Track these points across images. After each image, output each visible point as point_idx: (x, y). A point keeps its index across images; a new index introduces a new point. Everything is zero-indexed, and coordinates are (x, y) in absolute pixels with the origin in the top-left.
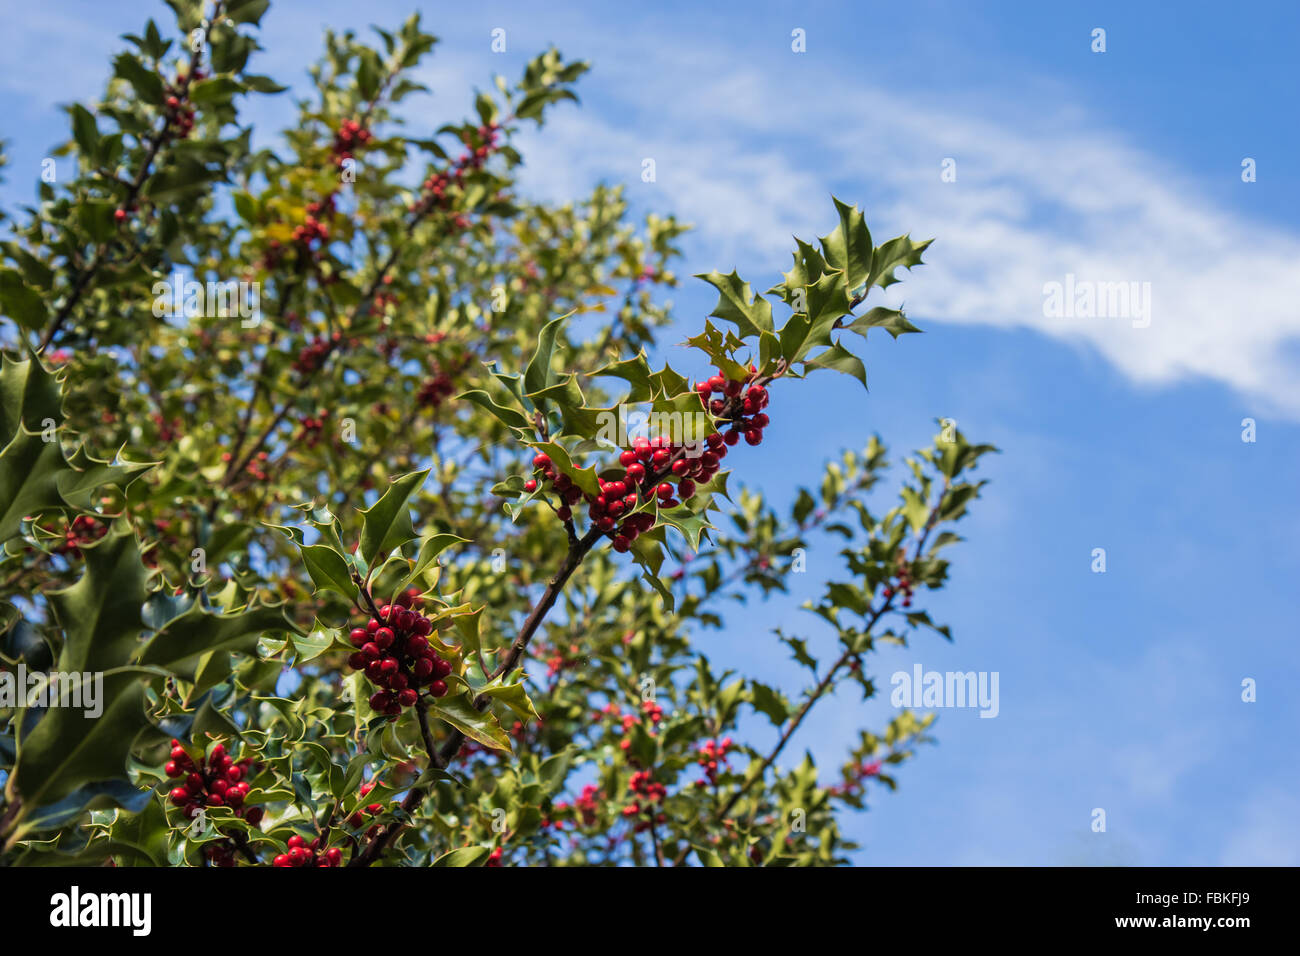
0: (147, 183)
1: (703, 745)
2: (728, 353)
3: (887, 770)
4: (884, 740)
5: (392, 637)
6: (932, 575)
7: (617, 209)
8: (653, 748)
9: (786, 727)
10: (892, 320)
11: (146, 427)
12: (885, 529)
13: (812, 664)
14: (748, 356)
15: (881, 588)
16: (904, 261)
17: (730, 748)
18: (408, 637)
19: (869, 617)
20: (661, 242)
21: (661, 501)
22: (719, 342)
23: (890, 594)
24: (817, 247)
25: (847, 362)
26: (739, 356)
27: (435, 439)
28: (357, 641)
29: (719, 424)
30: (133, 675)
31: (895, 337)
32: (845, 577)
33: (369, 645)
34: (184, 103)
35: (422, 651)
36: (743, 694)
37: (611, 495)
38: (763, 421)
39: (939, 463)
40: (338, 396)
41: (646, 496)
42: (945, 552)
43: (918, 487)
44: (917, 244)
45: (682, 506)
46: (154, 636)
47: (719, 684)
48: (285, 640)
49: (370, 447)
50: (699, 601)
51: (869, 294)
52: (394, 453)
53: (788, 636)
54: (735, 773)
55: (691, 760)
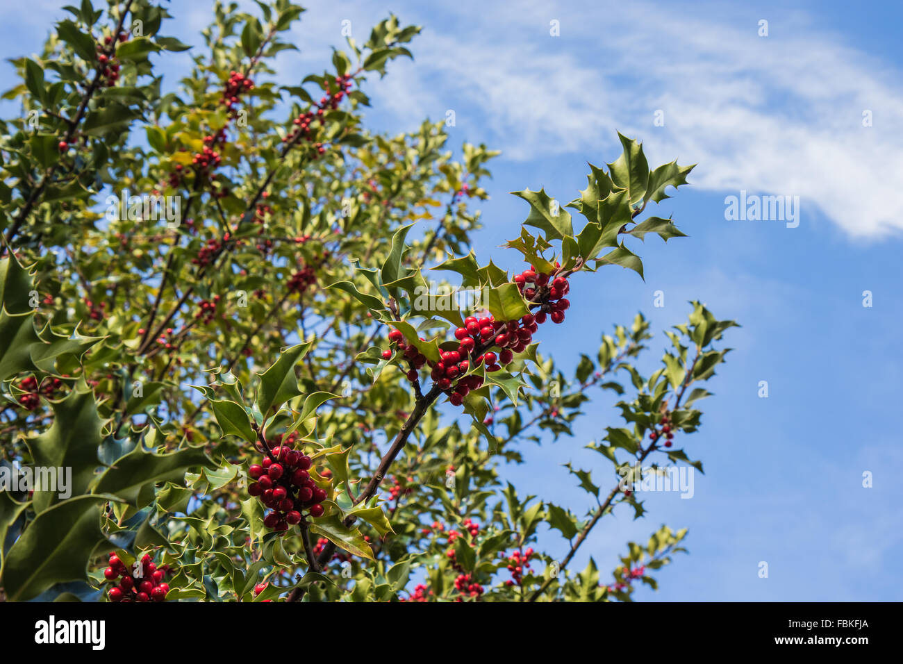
0: (83, 121)
1: (510, 553)
2: (538, 252)
3: (649, 573)
4: (647, 550)
5: (281, 471)
6: (687, 422)
7: (440, 139)
8: (473, 556)
9: (575, 540)
10: (663, 227)
11: (78, 308)
12: (650, 388)
13: (596, 491)
14: (554, 255)
15: (648, 432)
16: (673, 181)
17: (532, 556)
18: (294, 471)
19: (639, 455)
20: (474, 165)
21: (487, 366)
22: (531, 245)
23: (656, 437)
24: (606, 171)
25: (629, 259)
26: (547, 254)
27: (300, 316)
28: (255, 474)
29: (532, 307)
30: (91, 501)
31: (666, 240)
32: (621, 424)
33: (264, 477)
34: (111, 59)
35: (304, 482)
36: (542, 514)
37: (449, 362)
38: (565, 304)
39: (694, 335)
40: (228, 283)
41: (476, 363)
42: (698, 404)
43: (677, 354)
44: (682, 167)
45: (503, 370)
46: (105, 471)
47: (523, 506)
48: (200, 473)
49: (250, 323)
50: (504, 442)
51: (646, 206)
52: (269, 328)
53: (576, 470)
54: (535, 575)
55: (501, 565)
